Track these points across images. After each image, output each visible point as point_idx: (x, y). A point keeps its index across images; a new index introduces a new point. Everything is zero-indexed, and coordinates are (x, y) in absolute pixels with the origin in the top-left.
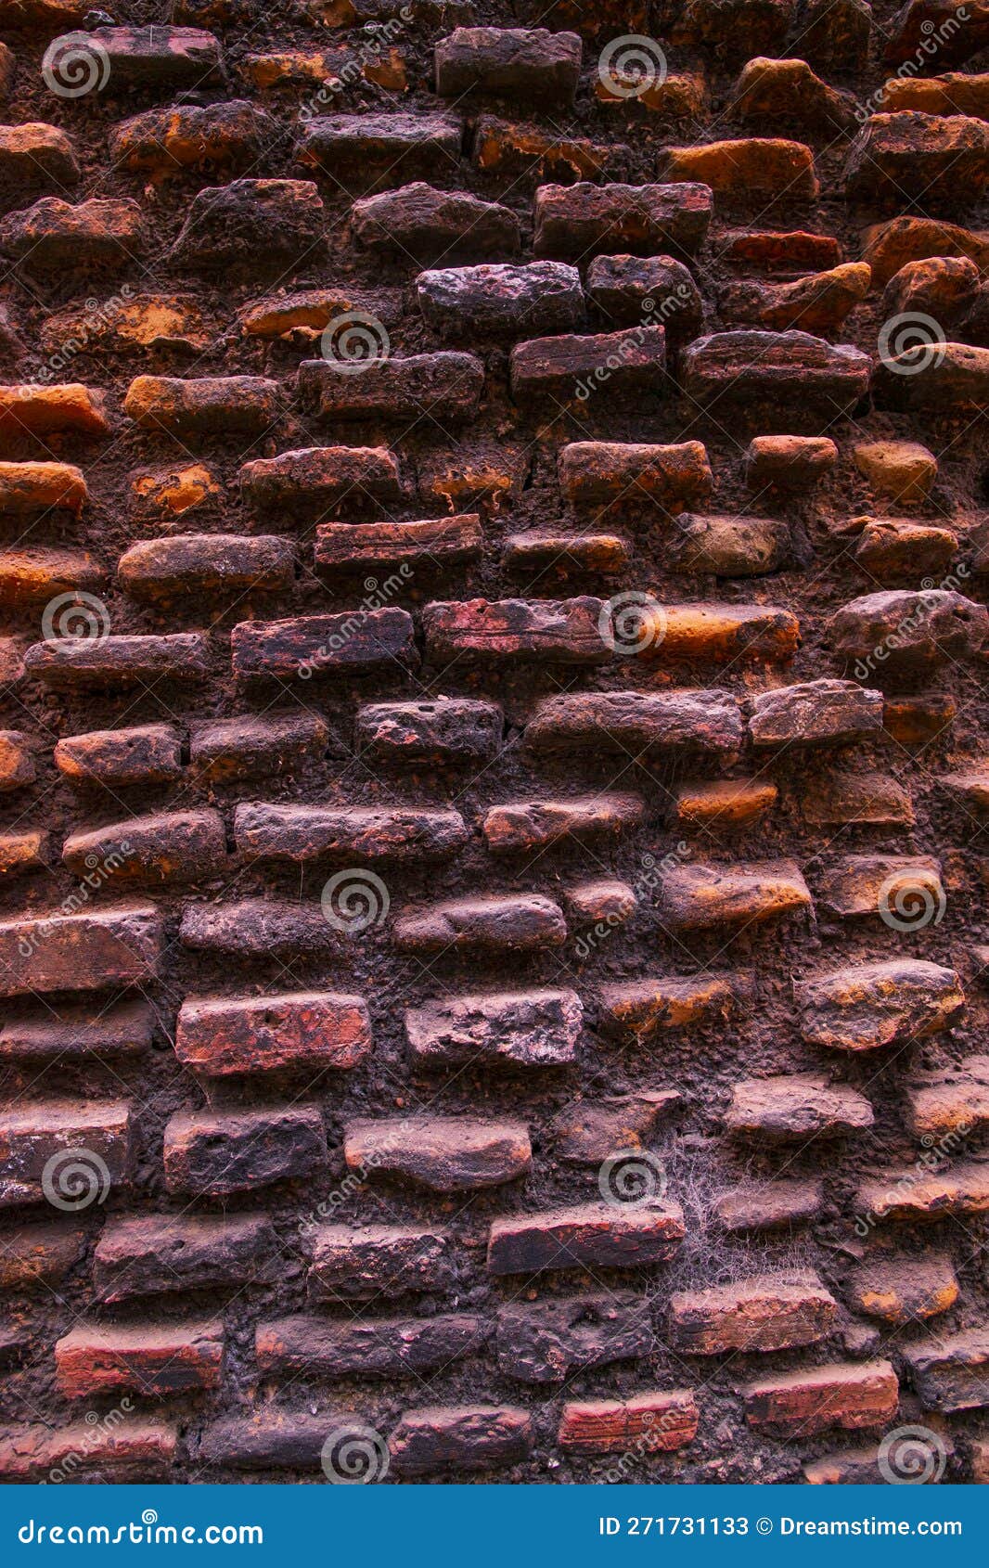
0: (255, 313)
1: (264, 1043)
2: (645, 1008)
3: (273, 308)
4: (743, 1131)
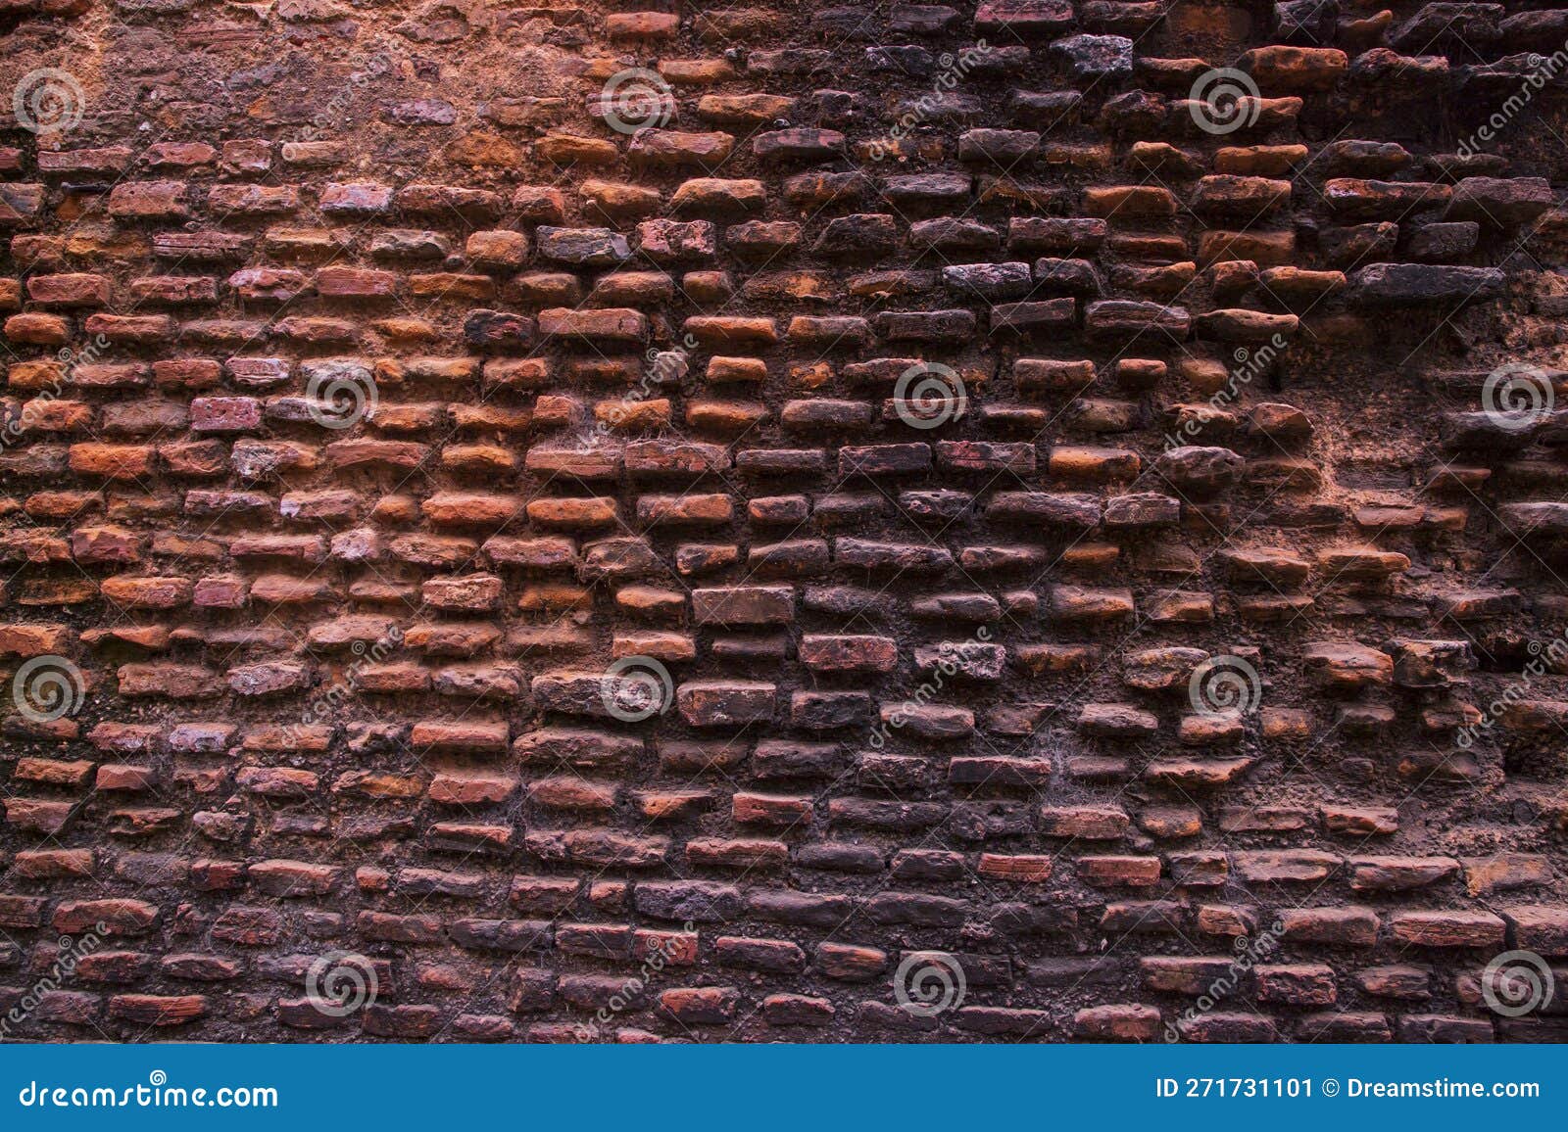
0: (858, 282)
1: (845, 656)
2: (1038, 657)
3: (866, 281)
4: (1086, 724)
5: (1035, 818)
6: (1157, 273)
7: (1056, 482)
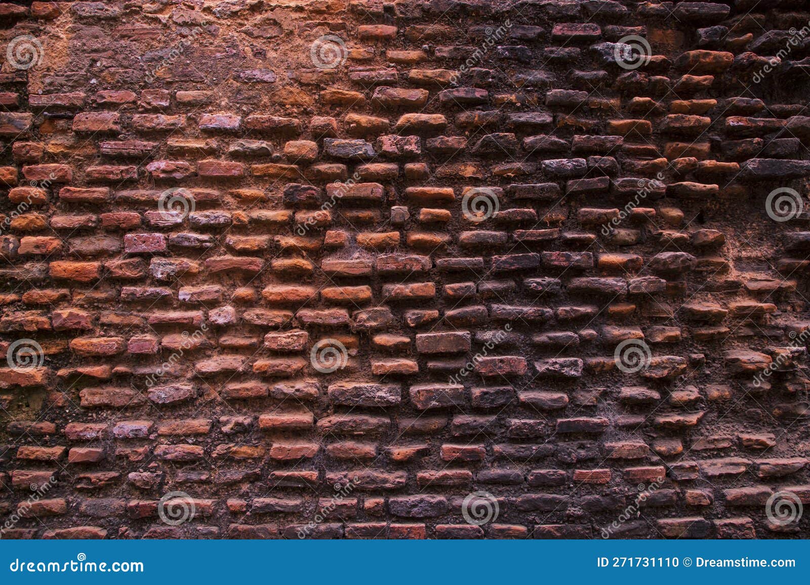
0: (497, 169)
1: (500, 368)
2: (598, 364)
3: (502, 168)
4: (625, 398)
5: (602, 449)
6: (647, 164)
7: (601, 272)
